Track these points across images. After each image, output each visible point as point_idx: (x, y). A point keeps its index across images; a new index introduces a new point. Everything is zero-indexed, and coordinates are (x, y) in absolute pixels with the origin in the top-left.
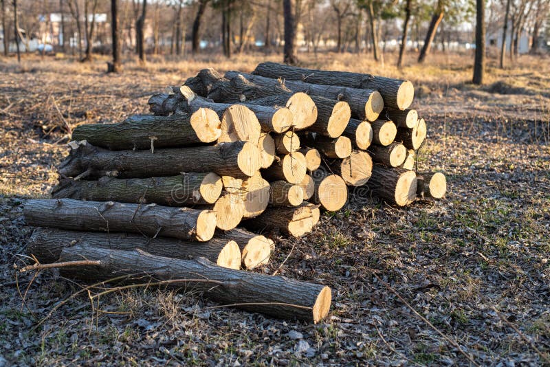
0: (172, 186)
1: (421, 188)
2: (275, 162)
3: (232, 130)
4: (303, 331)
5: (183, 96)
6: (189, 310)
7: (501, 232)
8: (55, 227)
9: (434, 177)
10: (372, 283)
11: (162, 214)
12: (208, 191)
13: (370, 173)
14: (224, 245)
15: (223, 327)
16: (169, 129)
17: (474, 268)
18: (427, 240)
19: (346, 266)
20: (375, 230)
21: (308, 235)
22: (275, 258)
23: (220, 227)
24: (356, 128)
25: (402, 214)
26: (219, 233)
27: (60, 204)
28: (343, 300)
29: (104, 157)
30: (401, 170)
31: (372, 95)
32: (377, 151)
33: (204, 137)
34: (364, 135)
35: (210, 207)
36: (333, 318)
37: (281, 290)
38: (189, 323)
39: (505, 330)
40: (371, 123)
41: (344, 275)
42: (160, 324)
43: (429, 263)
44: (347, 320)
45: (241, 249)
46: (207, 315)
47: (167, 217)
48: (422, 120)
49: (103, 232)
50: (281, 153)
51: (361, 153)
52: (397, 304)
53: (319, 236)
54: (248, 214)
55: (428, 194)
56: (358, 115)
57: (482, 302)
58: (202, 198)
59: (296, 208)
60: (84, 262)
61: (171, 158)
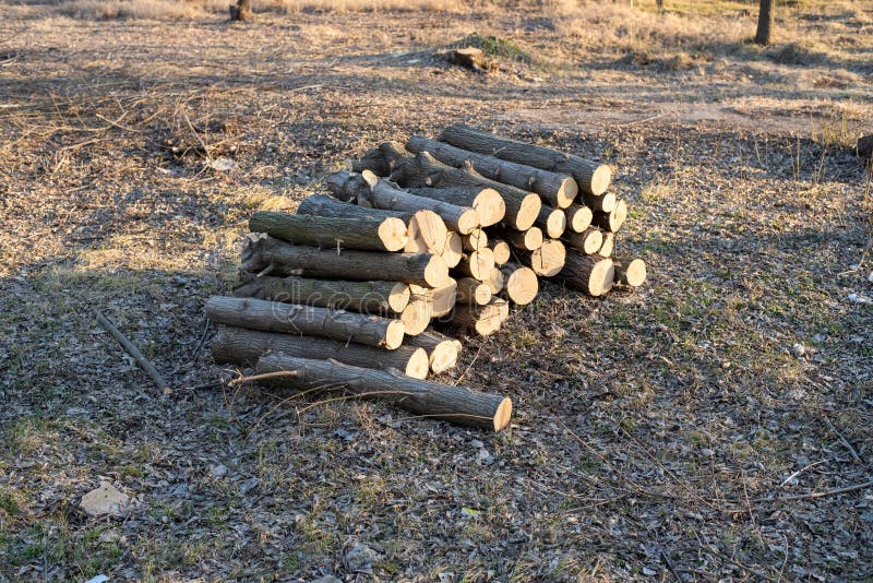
0: (361, 293)
1: (618, 275)
2: (462, 260)
3: (418, 236)
4: (484, 440)
5: (366, 182)
6: (382, 420)
7: (694, 329)
8: (240, 327)
9: (632, 265)
10: (553, 388)
11: (352, 322)
12: (397, 301)
13: (563, 263)
14: (412, 353)
15: (413, 437)
16: (356, 235)
17: (655, 372)
18: (616, 339)
19: (530, 370)
20: (566, 326)
21: (496, 334)
22: (462, 360)
23: (408, 333)
24: (547, 217)
25: (596, 305)
26: (408, 339)
27: (246, 305)
28: (523, 408)
29: (287, 252)
30: (597, 257)
31: (564, 182)
32: (571, 239)
33: (391, 246)
34: (556, 223)
35: (398, 316)
36: (513, 426)
37: (465, 401)
38: (384, 433)
39: (666, 440)
40: (563, 210)
41: (528, 380)
42: (357, 434)
43: (612, 367)
44: (526, 428)
45: (429, 355)
46: (398, 424)
47: (357, 326)
48: (622, 202)
49: (292, 334)
50: (468, 251)
51: (553, 242)
52: (574, 412)
53: (506, 335)
54: (436, 314)
55: (625, 282)
56: (549, 203)
57: (653, 410)
58: (390, 309)
59: (483, 307)
60: (282, 373)
61: (358, 263)
